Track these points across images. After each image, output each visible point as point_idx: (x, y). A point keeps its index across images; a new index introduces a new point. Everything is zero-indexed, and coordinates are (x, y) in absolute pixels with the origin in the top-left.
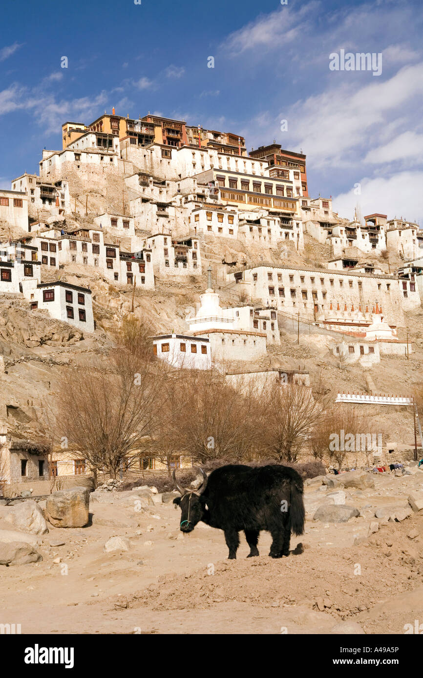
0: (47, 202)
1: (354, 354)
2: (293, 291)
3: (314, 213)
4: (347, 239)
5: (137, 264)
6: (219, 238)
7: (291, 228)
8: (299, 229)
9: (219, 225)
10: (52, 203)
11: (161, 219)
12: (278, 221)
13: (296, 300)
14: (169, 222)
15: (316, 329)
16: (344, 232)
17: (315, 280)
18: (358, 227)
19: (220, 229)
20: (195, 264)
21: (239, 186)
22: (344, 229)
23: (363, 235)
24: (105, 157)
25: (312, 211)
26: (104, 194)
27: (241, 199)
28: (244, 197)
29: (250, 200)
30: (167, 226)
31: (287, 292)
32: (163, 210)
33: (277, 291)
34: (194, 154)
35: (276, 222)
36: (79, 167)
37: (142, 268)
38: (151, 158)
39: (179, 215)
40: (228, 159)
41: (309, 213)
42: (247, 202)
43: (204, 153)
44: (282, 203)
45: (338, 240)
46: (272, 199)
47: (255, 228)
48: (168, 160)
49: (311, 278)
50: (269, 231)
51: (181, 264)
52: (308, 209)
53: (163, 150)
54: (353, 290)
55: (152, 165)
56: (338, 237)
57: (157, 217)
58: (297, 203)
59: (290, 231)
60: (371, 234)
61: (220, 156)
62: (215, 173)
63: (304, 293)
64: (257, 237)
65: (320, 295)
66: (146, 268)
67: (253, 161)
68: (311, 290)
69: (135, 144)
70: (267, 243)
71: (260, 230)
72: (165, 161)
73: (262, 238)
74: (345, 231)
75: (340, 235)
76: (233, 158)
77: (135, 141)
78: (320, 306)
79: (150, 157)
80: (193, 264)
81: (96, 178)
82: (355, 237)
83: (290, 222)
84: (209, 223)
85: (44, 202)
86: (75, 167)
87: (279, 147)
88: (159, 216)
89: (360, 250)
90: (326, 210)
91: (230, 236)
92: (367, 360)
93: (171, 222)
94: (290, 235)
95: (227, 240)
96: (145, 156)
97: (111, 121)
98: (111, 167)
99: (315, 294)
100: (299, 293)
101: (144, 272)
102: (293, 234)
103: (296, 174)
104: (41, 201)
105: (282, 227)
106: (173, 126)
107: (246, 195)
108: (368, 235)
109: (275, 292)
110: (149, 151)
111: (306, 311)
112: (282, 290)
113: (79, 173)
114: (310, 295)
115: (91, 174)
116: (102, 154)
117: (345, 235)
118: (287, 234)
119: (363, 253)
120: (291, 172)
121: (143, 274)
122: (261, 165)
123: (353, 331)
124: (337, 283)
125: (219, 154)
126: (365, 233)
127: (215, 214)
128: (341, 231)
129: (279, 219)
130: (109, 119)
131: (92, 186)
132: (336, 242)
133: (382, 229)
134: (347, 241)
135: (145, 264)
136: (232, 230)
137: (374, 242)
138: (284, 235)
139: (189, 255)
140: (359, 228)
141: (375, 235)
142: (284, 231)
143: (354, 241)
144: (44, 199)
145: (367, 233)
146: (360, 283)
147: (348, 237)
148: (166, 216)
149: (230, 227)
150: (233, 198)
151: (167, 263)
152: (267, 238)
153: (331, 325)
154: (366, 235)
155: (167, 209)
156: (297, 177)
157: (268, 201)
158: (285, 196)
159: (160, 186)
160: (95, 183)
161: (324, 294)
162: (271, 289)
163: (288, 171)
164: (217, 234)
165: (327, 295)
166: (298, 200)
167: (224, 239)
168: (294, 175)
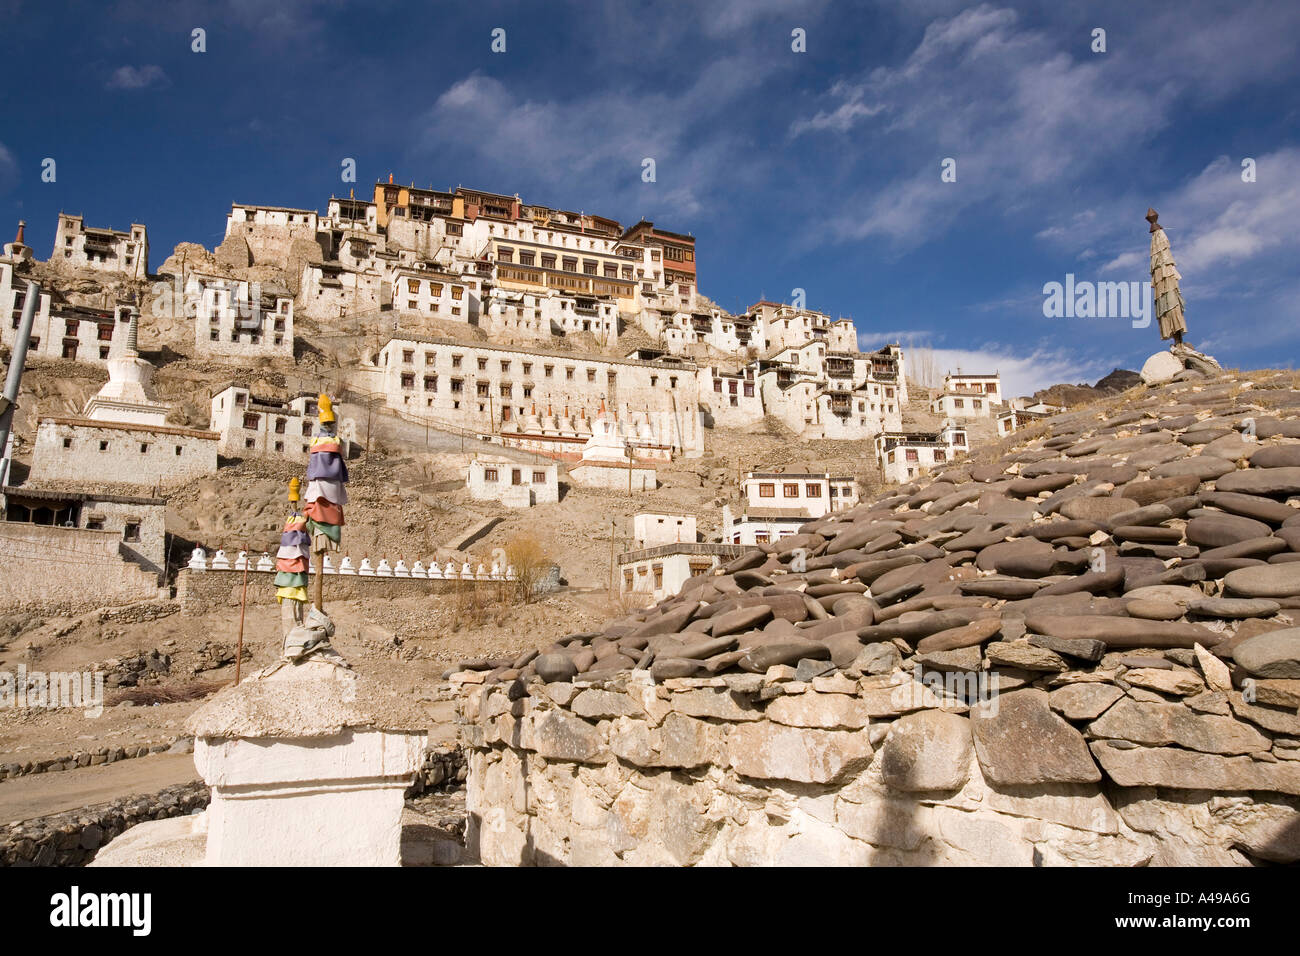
0: (97, 258)
1: (497, 484)
2: (456, 385)
3: (663, 302)
4: (694, 332)
5: (95, 325)
6: (427, 319)
7: (595, 314)
8: (610, 317)
9: (433, 300)
10: (108, 259)
11: (327, 290)
12: (572, 305)
13: (462, 397)
14: (343, 295)
15: (480, 446)
16: (688, 321)
17: (511, 367)
18: (716, 315)
19: (434, 307)
20: (278, 341)
21: (538, 262)
22: (689, 317)
23: (725, 328)
24: (296, 217)
25: (660, 299)
26: (284, 267)
27: (535, 280)
28: (540, 277)
29: (552, 282)
30: (340, 302)
31: (444, 384)
32: (335, 277)
33: (420, 382)
34: (491, 227)
35: (569, 306)
36: (251, 230)
37: (105, 332)
38: (428, 235)
39: (362, 284)
40: (550, 236)
41: (653, 301)
42: (545, 283)
43: (510, 227)
44: (610, 287)
45: (678, 333)
46: (591, 282)
47: (512, 309)
48: (457, 238)
49: (502, 362)
50: (538, 314)
51: (245, 338)
52: (654, 296)
53: (448, 225)
54: (594, 384)
55: (427, 243)
56: (678, 328)
57: (320, 287)
58: (636, 287)
59: (593, 320)
60: (739, 326)
61: (536, 231)
62: (496, 244)
63: (483, 387)
64: (512, 323)
65: (518, 391)
66: (115, 333)
67: (592, 239)
68: (499, 382)
69: (404, 215)
70: (532, 331)
71: (520, 312)
72: (451, 239)
73: (523, 324)
74: (692, 320)
75: (681, 326)
76: (559, 234)
77: (404, 212)
78: (516, 411)
79: (425, 234)
80: (273, 337)
81: (276, 245)
82: (709, 330)
83: (594, 306)
84: (412, 297)
85: (90, 257)
86: (244, 231)
87: (649, 225)
88: (324, 285)
89: (714, 348)
90: (685, 298)
91: (454, 318)
92: (519, 495)
93: (347, 295)
94: (593, 326)
95: (443, 323)
96: (417, 231)
97: (386, 192)
98: (305, 229)
99: (506, 389)
100: (470, 388)
101: (110, 340)
102: (597, 324)
103: (654, 254)
104: (85, 255)
105: (578, 312)
106: (497, 203)
107: (545, 274)
108: (734, 328)
109: (415, 383)
110: (425, 225)
111: (483, 417)
112: (431, 382)
113: (250, 239)
114: (494, 390)
115: (270, 240)
116: (290, 212)
117: (690, 326)
118: (587, 325)
119: (720, 352)
120: (648, 252)
121: (105, 343)
122: (606, 244)
123: (570, 451)
124: (559, 372)
125: (534, 227)
126: (728, 324)
127: (447, 288)
128: (684, 320)
129: (574, 302)
130: (382, 189)
131: (269, 257)
132: (674, 336)
133: (760, 318)
134: (693, 336)
135: (113, 327)
136: (459, 309)
137: (744, 337)
138: (581, 326)
139: (269, 324)
140: (719, 317)
141: (746, 327)
142: (582, 318)
143: (708, 337)
144: (90, 253)
145: (732, 325)
146: (612, 375)
147: (695, 329)
148: (339, 286)
149: (454, 303)
150: (521, 278)
151: (214, 335)
152: (533, 324)
153: (521, 441)
154: (730, 327)
155: (340, 277)
156: (657, 258)
157: (584, 284)
158: (620, 277)
159: (388, 257)
160: (274, 252)
161: (528, 392)
162: (407, 379)
163: (642, 250)
164: (428, 313)
165: (534, 392)
166: (637, 283)
167: (437, 320)
168: (652, 255)
